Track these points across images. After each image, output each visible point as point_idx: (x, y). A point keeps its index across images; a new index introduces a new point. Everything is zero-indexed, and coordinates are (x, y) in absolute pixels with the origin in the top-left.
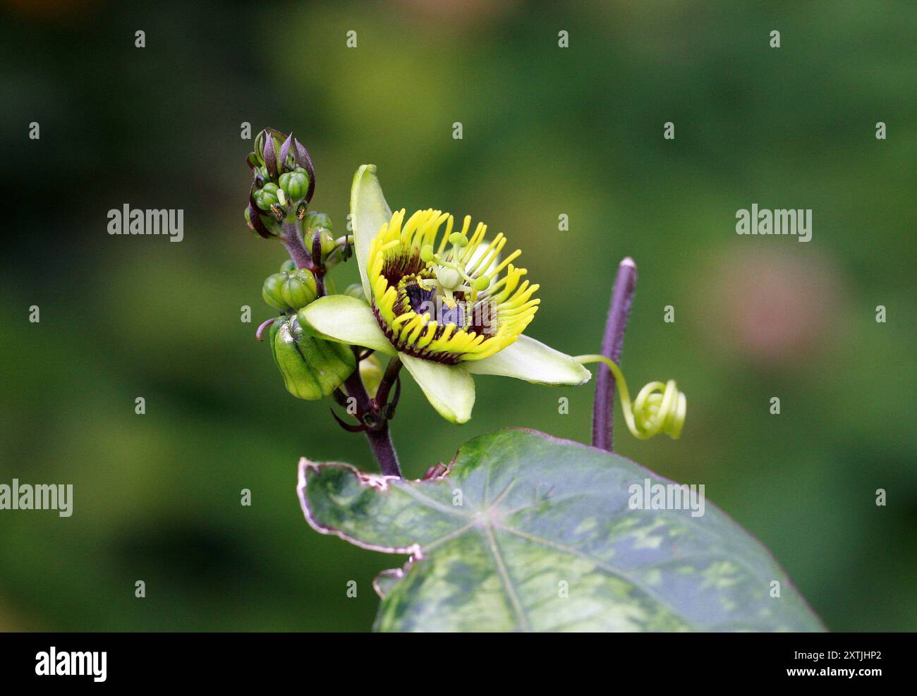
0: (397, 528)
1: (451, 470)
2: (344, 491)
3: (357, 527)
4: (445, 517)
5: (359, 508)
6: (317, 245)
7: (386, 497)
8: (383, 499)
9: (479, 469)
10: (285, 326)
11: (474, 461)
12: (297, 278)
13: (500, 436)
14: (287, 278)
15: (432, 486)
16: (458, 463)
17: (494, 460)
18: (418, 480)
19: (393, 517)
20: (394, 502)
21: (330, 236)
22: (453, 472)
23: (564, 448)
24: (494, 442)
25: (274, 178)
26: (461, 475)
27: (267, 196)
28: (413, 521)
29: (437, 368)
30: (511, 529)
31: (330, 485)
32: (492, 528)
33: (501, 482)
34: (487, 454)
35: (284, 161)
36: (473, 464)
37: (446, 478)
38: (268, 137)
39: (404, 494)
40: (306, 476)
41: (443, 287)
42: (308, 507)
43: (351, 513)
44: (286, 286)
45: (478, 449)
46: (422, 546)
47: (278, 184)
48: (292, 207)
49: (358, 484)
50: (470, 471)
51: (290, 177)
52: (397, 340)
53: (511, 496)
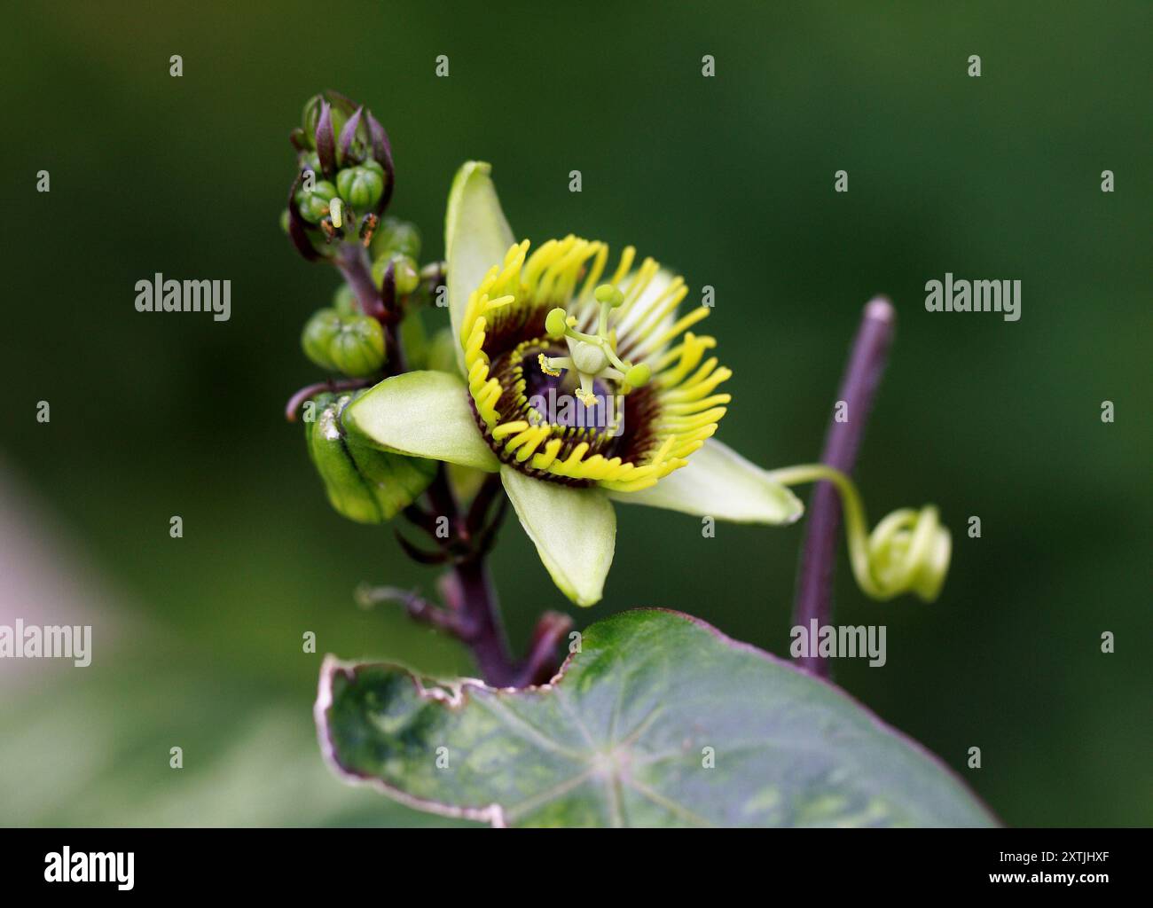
0: (470, 772)
1: (564, 674)
2: (392, 707)
3: (407, 770)
4: (546, 759)
5: (415, 737)
6: (390, 281)
7: (459, 718)
8: (452, 719)
9: (607, 680)
10: (328, 413)
11: (601, 664)
12: (354, 333)
13: (647, 622)
14: (340, 331)
15: (532, 702)
16: (577, 662)
17: (633, 667)
18: (512, 690)
19: (467, 753)
20: (471, 725)
21: (411, 267)
22: (567, 679)
23: (744, 660)
24: (636, 635)
25: (329, 172)
26: (579, 686)
27: (315, 202)
28: (496, 762)
29: (560, 497)
30: (648, 790)
31: (370, 697)
32: (618, 784)
33: (639, 707)
34: (624, 657)
35: (346, 149)
36: (598, 668)
37: (557, 689)
38: (325, 108)
39: (487, 713)
40: (333, 688)
41: (578, 370)
42: (331, 740)
43: (398, 746)
44: (337, 343)
45: (611, 644)
46: (505, 808)
47: (335, 183)
48: (354, 224)
49: (417, 693)
50: (593, 681)
51: (354, 176)
52: (502, 448)
53: (652, 733)
